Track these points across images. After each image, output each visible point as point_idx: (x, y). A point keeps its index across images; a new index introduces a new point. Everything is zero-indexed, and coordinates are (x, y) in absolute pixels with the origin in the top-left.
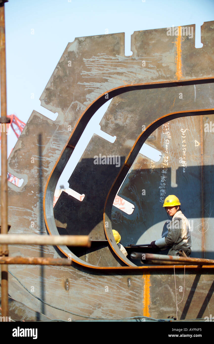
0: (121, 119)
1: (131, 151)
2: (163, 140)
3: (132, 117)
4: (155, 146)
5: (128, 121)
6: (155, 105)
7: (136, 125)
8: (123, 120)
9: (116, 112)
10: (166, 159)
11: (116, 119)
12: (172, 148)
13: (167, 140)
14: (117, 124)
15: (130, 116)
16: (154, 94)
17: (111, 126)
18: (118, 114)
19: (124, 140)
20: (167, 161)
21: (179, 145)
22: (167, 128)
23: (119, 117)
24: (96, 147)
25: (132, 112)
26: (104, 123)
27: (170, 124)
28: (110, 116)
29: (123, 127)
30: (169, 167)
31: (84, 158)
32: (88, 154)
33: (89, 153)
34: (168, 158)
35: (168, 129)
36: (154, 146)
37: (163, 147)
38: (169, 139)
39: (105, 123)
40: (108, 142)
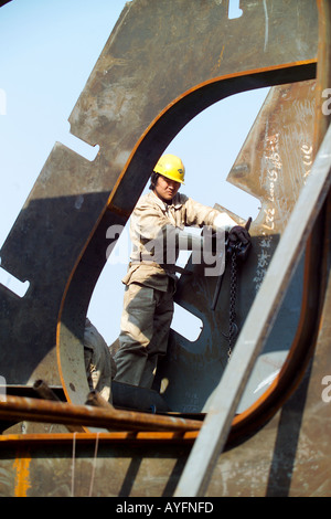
0: (110, 105)
1: (121, 176)
2: (265, 172)
3: (133, 99)
4: (249, 186)
5: (124, 109)
6: (181, 66)
7: (140, 116)
8: (114, 107)
9: (103, 88)
10: (270, 215)
11: (100, 107)
12: (283, 189)
13: (274, 173)
14: (102, 118)
15: (129, 97)
16: (181, 41)
17: (92, 121)
18: (106, 93)
19: (115, 154)
20: (271, 220)
21: (297, 181)
22: (274, 145)
23: (108, 101)
24: (58, 173)
25: (134, 86)
26: (76, 118)
27: (280, 137)
28: (90, 99)
29: (115, 122)
30: (275, 232)
31: (34, 198)
32: (42, 189)
33: (44, 186)
34: (273, 212)
35: (277, 147)
36: (245, 187)
37: (263, 189)
38: (277, 170)
39: (80, 116)
40: (81, 160)
